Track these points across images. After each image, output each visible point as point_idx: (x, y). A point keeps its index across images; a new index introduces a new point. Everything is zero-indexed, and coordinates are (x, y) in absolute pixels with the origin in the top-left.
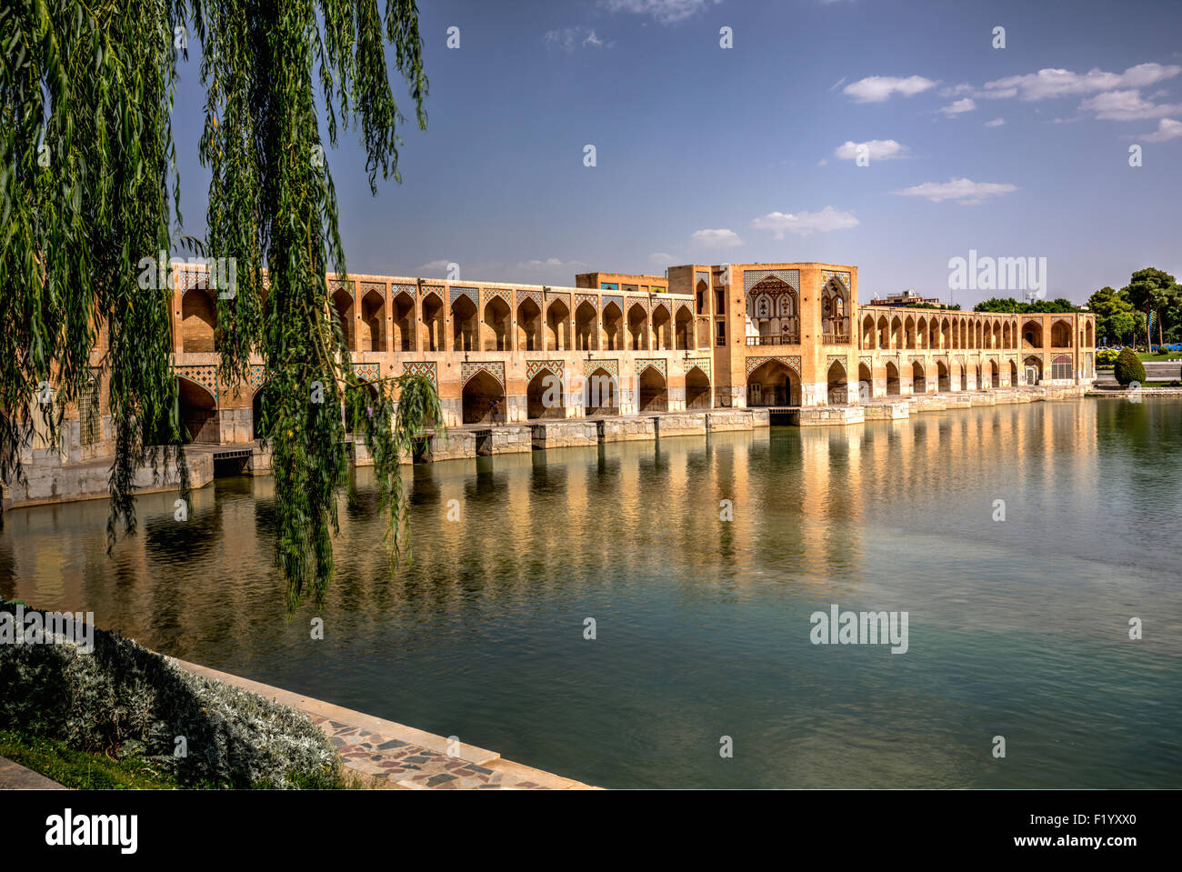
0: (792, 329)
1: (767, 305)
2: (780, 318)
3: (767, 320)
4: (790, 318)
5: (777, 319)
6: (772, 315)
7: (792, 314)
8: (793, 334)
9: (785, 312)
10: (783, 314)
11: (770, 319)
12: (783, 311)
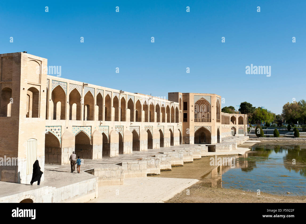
0: (206, 116)
1: (197, 108)
2: (201, 113)
3: (197, 113)
4: (205, 113)
5: (200, 113)
6: (199, 111)
7: (206, 111)
8: (207, 119)
9: (203, 110)
10: (202, 111)
11: (198, 113)
12: (202, 110)
